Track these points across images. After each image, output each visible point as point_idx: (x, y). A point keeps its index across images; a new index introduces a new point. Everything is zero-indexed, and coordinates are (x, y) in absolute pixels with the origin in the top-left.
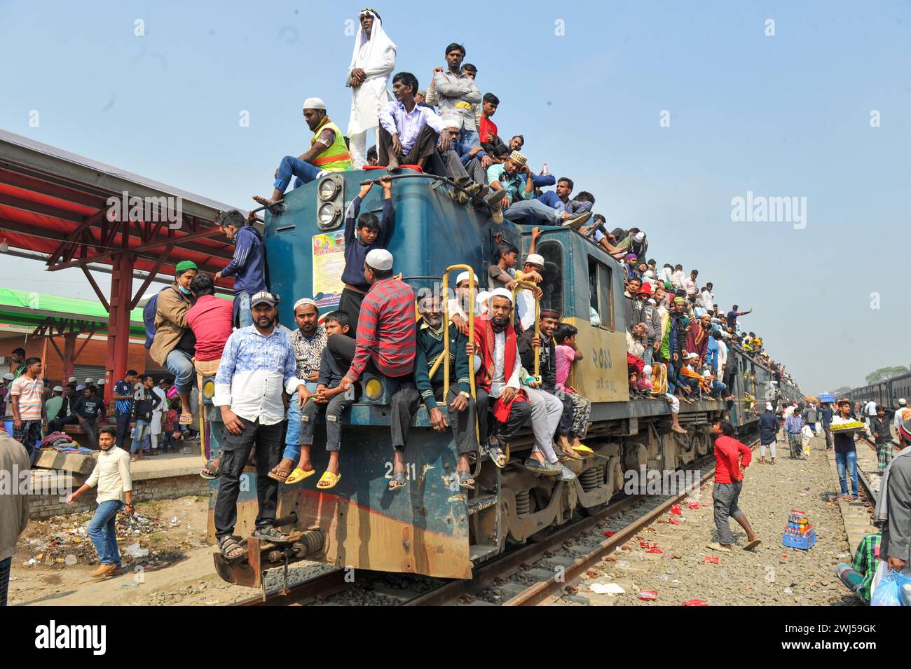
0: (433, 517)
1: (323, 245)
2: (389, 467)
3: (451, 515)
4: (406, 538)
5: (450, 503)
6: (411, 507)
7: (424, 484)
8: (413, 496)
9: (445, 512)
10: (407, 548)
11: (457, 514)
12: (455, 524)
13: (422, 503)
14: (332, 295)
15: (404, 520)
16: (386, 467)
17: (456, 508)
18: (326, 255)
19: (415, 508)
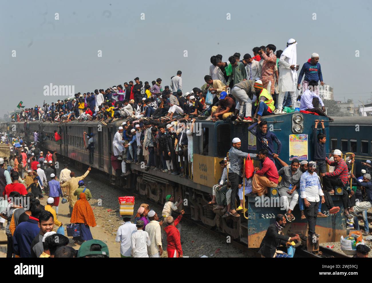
0: (338, 225)
1: (294, 138)
2: (325, 212)
3: (342, 224)
4: (330, 232)
5: (342, 221)
6: (331, 223)
7: (336, 216)
8: (332, 220)
9: (341, 223)
10: (329, 235)
11: (344, 223)
12: (343, 226)
13: (335, 222)
14: (297, 156)
15: (329, 228)
16: (324, 212)
17: (344, 222)
18: (295, 142)
19: (333, 223)
